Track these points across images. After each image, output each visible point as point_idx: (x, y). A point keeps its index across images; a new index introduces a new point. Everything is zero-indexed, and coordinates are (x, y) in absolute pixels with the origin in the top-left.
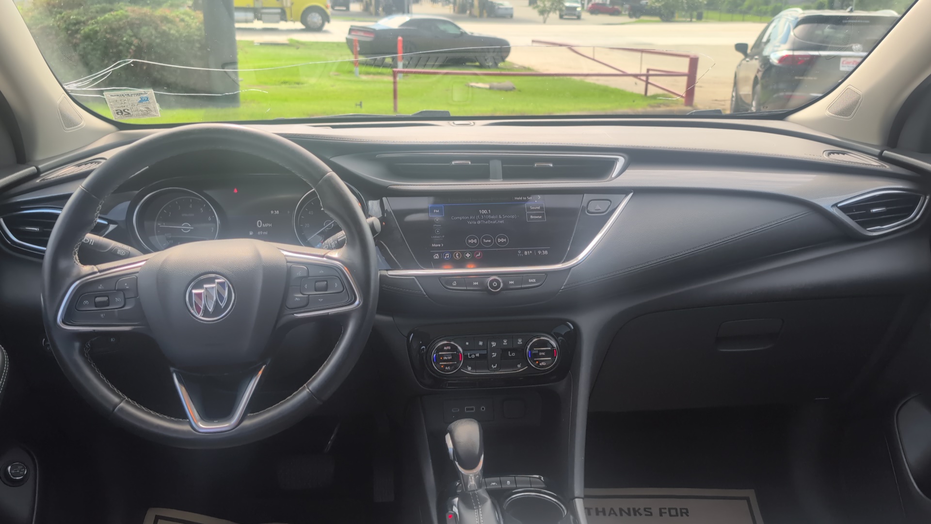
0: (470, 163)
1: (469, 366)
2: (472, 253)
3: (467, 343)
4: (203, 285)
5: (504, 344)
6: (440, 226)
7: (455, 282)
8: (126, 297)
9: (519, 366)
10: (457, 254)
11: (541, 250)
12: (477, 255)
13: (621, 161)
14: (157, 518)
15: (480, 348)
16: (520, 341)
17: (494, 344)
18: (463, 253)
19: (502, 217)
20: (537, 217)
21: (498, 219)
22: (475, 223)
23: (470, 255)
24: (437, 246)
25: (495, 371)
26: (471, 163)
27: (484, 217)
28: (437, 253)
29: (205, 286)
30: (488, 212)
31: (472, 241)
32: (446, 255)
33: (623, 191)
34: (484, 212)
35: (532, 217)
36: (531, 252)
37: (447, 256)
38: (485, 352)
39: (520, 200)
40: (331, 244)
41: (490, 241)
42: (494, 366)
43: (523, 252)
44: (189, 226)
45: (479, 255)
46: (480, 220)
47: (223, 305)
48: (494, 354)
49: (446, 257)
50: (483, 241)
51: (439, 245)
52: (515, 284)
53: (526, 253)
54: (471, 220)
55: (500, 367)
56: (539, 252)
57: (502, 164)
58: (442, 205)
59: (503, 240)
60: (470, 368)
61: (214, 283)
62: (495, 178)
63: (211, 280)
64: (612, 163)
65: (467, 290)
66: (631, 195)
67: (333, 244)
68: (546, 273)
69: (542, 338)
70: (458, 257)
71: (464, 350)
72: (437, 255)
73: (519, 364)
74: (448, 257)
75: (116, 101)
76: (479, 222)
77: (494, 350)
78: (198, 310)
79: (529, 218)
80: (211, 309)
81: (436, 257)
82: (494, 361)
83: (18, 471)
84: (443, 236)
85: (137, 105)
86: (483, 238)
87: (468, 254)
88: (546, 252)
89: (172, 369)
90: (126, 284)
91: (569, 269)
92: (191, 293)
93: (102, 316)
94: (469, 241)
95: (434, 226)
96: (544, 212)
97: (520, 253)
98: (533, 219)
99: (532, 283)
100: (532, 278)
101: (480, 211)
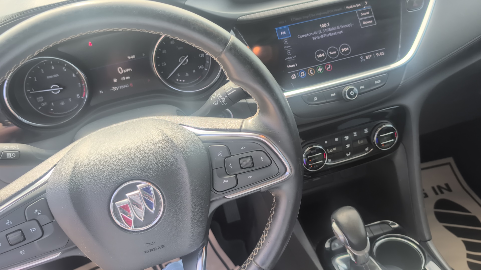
2: (324, 67)
3: (326, 142)
5: (354, 135)
6: (290, 46)
7: (316, 97)
8: (42, 225)
9: (367, 149)
10: (311, 71)
11: (378, 52)
12: (328, 68)
15: (336, 145)
16: (366, 131)
17: (347, 138)
18: (315, 68)
19: (340, 27)
20: (368, 22)
21: (337, 31)
22: (319, 38)
24: (291, 66)
25: (350, 158)
27: (325, 31)
28: (293, 73)
29: (127, 195)
30: (327, 25)
31: (320, 56)
32: (302, 73)
34: (324, 25)
35: (364, 23)
36: (371, 56)
37: (303, 74)
39: (351, 9)
41: (335, 52)
42: (348, 154)
43: (364, 58)
44: (58, 88)
46: (323, 34)
47: (153, 211)
48: (347, 145)
49: (302, 76)
50: (329, 54)
51: (294, 66)
52: (366, 87)
53: (367, 57)
54: (315, 36)
55: (353, 154)
56: (377, 54)
58: (287, 27)
59: (346, 49)
60: (329, 160)
61: (136, 189)
63: (133, 188)
65: (327, 102)
68: (388, 72)
69: (384, 126)
70: (312, 73)
72: (294, 75)
73: (366, 148)
74: (304, 75)
76: (322, 37)
77: (348, 142)
78: (128, 222)
79: (363, 25)
80: (142, 218)
81: (294, 77)
82: (348, 151)
84: (295, 56)
86: (329, 51)
87: (320, 68)
88: (382, 54)
90: (36, 211)
92: (114, 206)
93: (22, 253)
94: (318, 56)
95: (285, 47)
96: (373, 16)
97: (363, 59)
98: (366, 25)
99: (378, 84)
100: (377, 79)
101: (320, 25)
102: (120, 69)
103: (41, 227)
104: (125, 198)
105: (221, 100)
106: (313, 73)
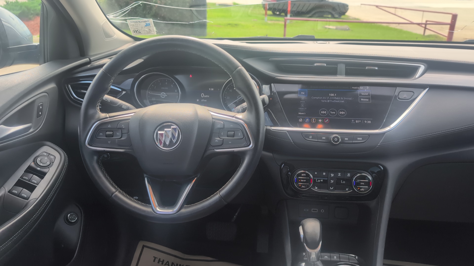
0: (325, 65)
1: (316, 187)
2: (323, 119)
3: (316, 173)
4: (164, 129)
5: (339, 175)
6: (304, 102)
7: (311, 136)
8: (122, 133)
9: (347, 189)
10: (314, 119)
11: (367, 120)
12: (326, 121)
13: (422, 68)
14: (144, 246)
15: (324, 177)
16: (349, 175)
17: (332, 175)
18: (317, 119)
19: (343, 98)
20: (365, 100)
21: (341, 100)
22: (326, 101)
23: (321, 121)
24: (301, 114)
25: (331, 191)
26: (326, 65)
27: (332, 98)
28: (301, 118)
29: (165, 129)
30: (335, 95)
31: (323, 112)
32: (307, 119)
33: (422, 87)
34: (332, 95)
35: (362, 100)
36: (360, 121)
37: (307, 120)
38: (326, 179)
39: (355, 89)
40: (239, 109)
41: (334, 113)
42: (331, 188)
43: (355, 121)
44: (165, 95)
45: (327, 121)
46: (329, 100)
47: (174, 141)
48: (332, 181)
49: (306, 121)
50: (330, 113)
51: (303, 114)
52: (348, 140)
53: (357, 121)
54: (323, 100)
55: (335, 189)
56: (366, 122)
57: (346, 67)
58: (307, 90)
59: (342, 113)
60: (316, 188)
61: (170, 128)
62: (341, 74)
63: (169, 127)
64: (416, 69)
65: (318, 142)
66: (427, 89)
67: (240, 109)
68: (369, 135)
69: (363, 174)
70: (314, 121)
71: (313, 177)
72: (301, 119)
73: (347, 188)
74: (308, 121)
75: (134, 25)
76: (328, 101)
77: (332, 178)
78: (161, 143)
79: (360, 100)
80: (168, 143)
81: (301, 120)
82: (332, 185)
83: (73, 217)
84: (306, 108)
85: (144, 28)
86: (330, 111)
87: (320, 120)
88: (370, 122)
89: (145, 175)
90: (123, 125)
91: (384, 133)
92: (157, 133)
93: (109, 142)
94: (322, 112)
95: (301, 102)
96: (370, 97)
97: (353, 122)
98: (363, 101)
99: (359, 140)
100: (359, 137)
101: (330, 94)
102: (203, 94)
103: (122, 134)
104: (163, 130)
105: (239, 110)
106: (315, 122)
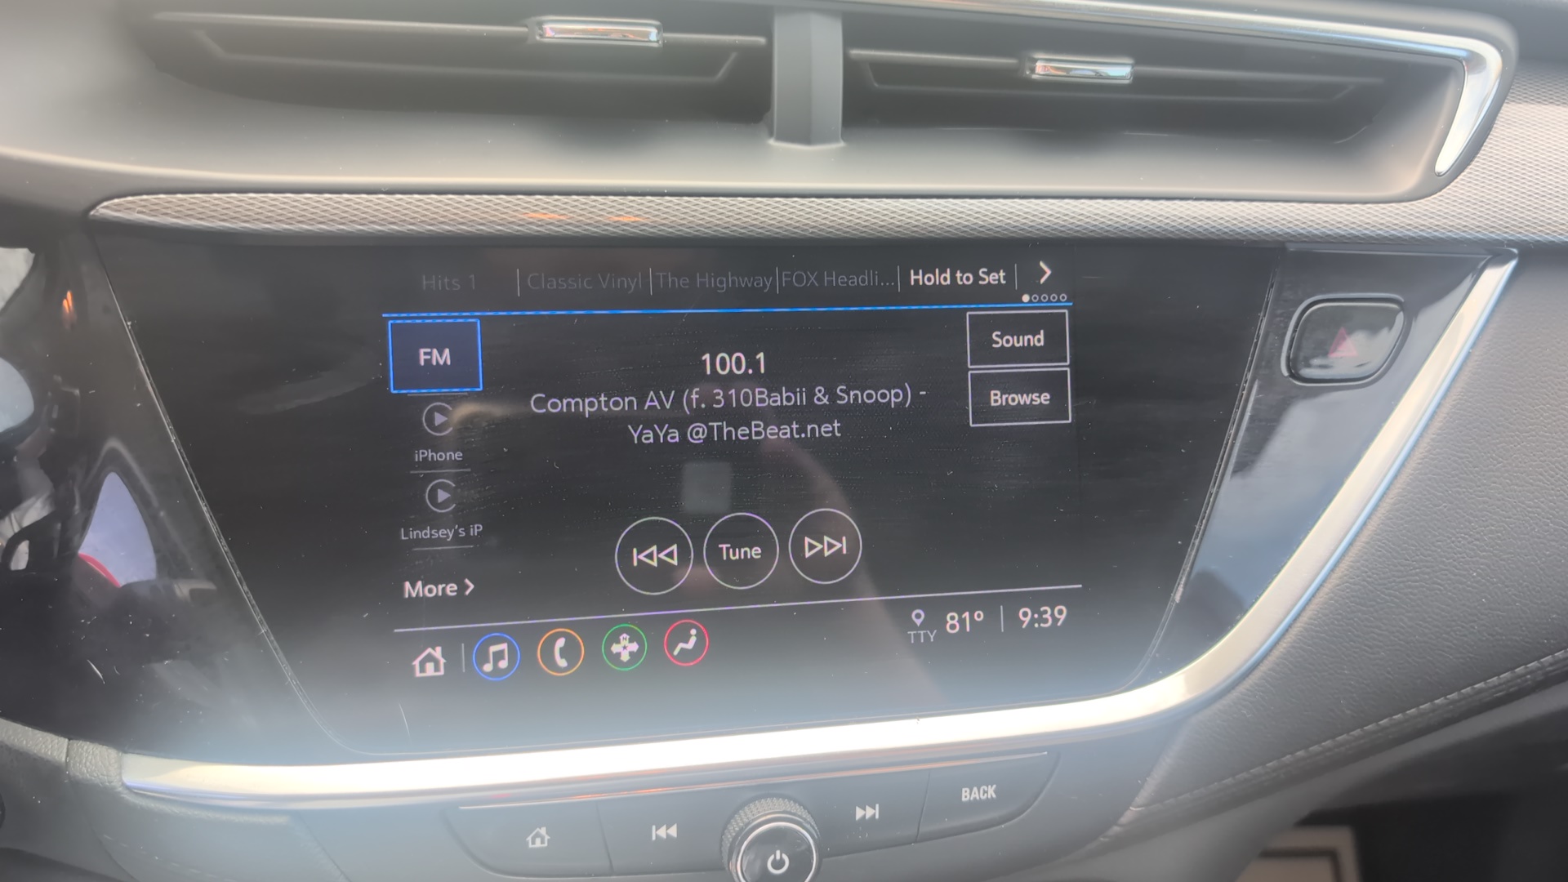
0: (653, 34)
2: (651, 633)
6: (457, 456)
7: (543, 831)
10: (561, 643)
11: (1035, 602)
12: (679, 648)
19: (833, 397)
20: (1024, 399)
21: (808, 413)
22: (675, 436)
23: (634, 647)
24: (436, 590)
26: (664, 27)
27: (727, 398)
28: (432, 640)
30: (753, 363)
31: (651, 556)
32: (493, 649)
34: (732, 363)
35: (997, 398)
36: (980, 615)
37: (499, 656)
39: (938, 288)
41: (755, 552)
43: (936, 621)
45: (690, 645)
46: (705, 415)
49: (488, 667)
50: (715, 555)
51: (451, 589)
52: (887, 820)
53: (953, 625)
54: (650, 419)
56: (1026, 616)
57: (849, 41)
58: (473, 318)
59: (830, 546)
62: (803, 133)
65: (612, 872)
68: (1058, 749)
70: (562, 663)
72: (438, 652)
74: (503, 664)
76: (698, 433)
79: (984, 411)
81: (432, 663)
84: (476, 528)
86: (718, 537)
87: (624, 637)
94: (637, 557)
95: (419, 456)
96: (1065, 366)
97: (923, 626)
98: (1005, 412)
99: (976, 805)
100: (976, 782)
101: (707, 357)
106: (571, 665)
